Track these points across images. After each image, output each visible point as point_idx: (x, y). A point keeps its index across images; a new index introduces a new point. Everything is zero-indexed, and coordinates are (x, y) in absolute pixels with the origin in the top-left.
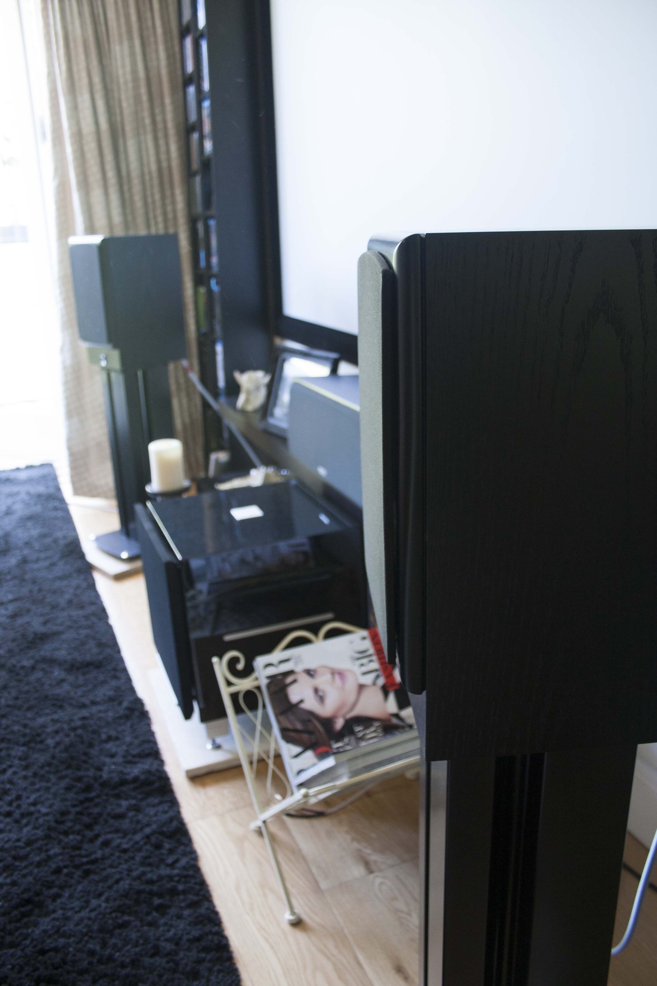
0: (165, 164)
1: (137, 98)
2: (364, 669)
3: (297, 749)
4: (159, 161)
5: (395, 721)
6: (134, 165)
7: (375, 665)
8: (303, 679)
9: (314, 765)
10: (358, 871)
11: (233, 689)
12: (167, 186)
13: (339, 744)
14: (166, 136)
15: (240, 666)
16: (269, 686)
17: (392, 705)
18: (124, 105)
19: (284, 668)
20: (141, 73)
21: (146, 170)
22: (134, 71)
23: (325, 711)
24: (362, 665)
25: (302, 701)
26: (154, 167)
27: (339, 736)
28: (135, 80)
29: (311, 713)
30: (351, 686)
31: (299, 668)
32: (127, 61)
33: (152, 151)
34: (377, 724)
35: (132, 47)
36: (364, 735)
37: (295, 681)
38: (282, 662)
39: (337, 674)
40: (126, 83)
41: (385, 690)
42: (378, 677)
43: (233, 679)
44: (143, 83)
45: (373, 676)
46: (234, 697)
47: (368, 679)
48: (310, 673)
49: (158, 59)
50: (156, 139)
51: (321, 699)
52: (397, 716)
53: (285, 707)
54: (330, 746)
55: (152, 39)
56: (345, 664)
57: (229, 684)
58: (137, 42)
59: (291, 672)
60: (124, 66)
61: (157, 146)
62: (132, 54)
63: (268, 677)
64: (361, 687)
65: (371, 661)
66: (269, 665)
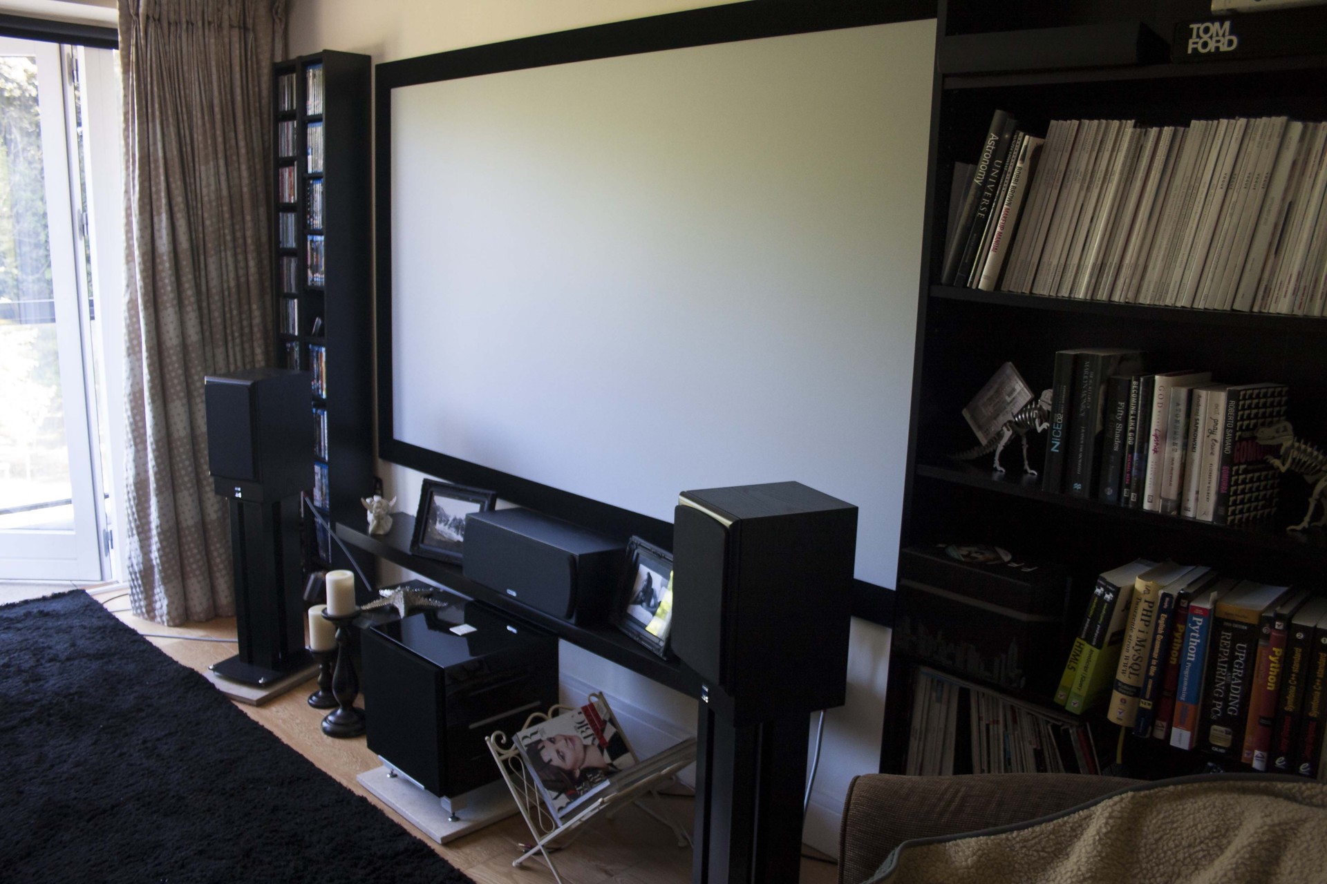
0: (243, 280)
1: (220, 215)
2: (584, 735)
3: (555, 794)
4: (237, 277)
5: (611, 768)
6: (214, 283)
7: (590, 731)
8: (548, 744)
9: (568, 804)
10: (603, 877)
11: (503, 757)
12: (244, 301)
13: (581, 787)
14: (245, 252)
15: (504, 740)
16: (528, 752)
17: (607, 758)
18: (208, 223)
19: (535, 738)
20: (225, 193)
21: (225, 286)
22: (219, 190)
23: (567, 765)
24: (582, 732)
25: (551, 760)
26: (232, 284)
27: (579, 782)
28: (219, 198)
29: (559, 768)
30: (579, 748)
31: (544, 738)
32: (212, 180)
33: (231, 268)
34: (600, 771)
35: (217, 167)
36: (594, 780)
37: (543, 747)
38: (532, 734)
39: (569, 739)
40: (210, 202)
41: (601, 748)
42: (594, 739)
43: (502, 751)
44: (225, 201)
45: (591, 738)
46: (505, 762)
47: (588, 741)
48: (552, 740)
49: (240, 177)
50: (235, 255)
51: (563, 758)
52: (611, 765)
53: (542, 766)
54: (575, 790)
55: (235, 158)
56: (572, 732)
57: (500, 754)
58: (222, 162)
59: (540, 741)
60: (208, 185)
61: (236, 262)
62: (217, 174)
63: (526, 746)
64: (585, 747)
65: (587, 728)
66: (525, 737)
